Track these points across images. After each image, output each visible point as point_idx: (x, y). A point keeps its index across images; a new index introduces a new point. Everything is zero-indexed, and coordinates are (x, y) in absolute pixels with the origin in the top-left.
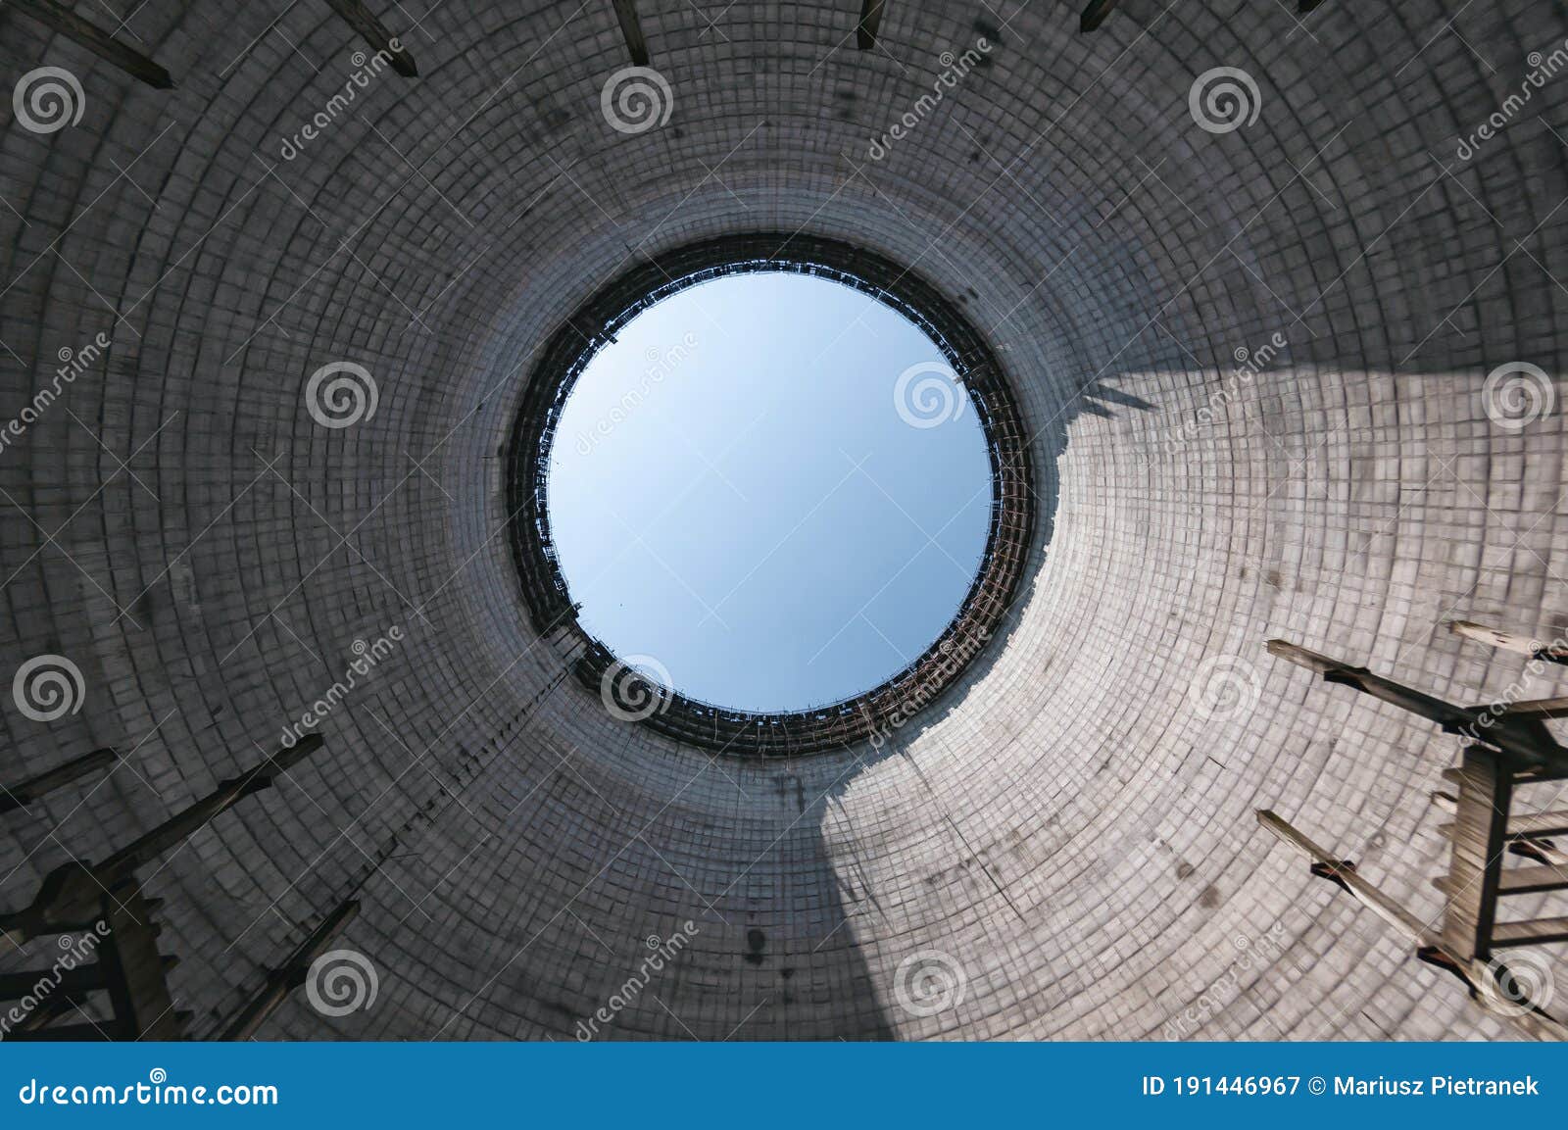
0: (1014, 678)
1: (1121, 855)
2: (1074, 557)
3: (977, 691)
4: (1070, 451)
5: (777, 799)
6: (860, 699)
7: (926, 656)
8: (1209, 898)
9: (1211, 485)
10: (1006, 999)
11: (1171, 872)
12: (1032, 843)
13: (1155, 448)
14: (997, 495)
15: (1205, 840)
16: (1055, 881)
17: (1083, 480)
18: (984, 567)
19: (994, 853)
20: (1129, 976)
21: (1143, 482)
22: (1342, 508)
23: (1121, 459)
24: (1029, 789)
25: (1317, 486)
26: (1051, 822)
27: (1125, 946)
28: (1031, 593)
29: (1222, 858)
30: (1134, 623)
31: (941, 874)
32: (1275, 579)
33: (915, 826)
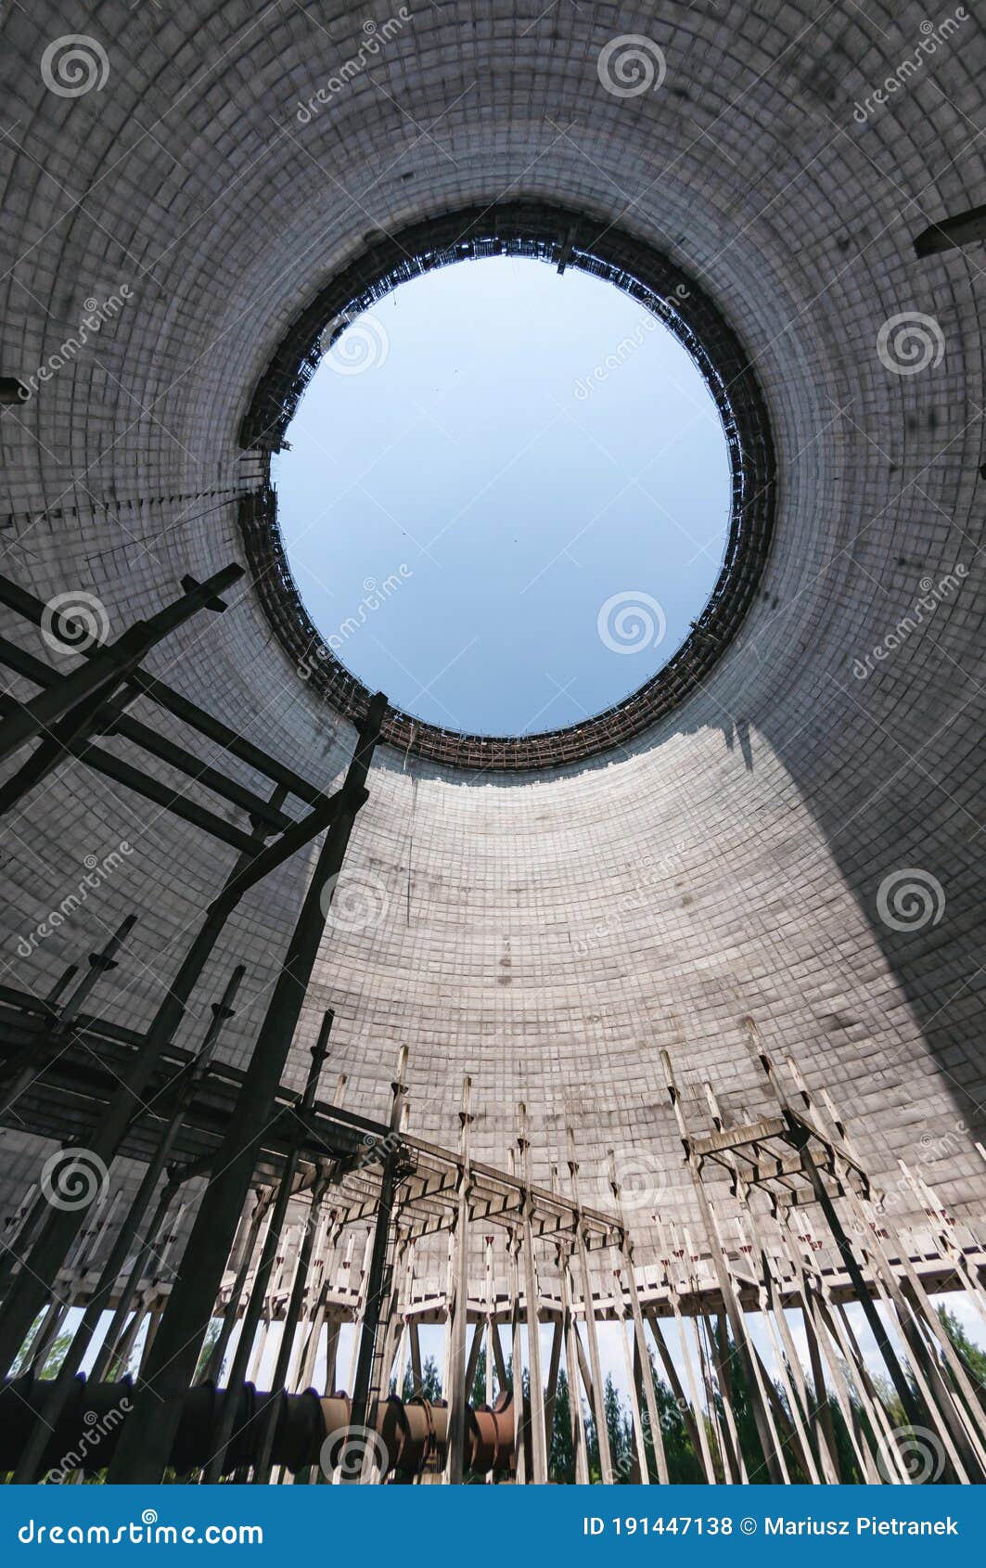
0: (516, 804)
1: (483, 932)
2: (618, 786)
3: (489, 789)
4: (689, 739)
5: (313, 733)
6: (415, 722)
7: (479, 739)
8: (505, 981)
9: (721, 839)
10: (366, 944)
11: (499, 958)
12: (444, 889)
13: (724, 794)
14: (622, 706)
15: (528, 960)
16: (439, 916)
17: (673, 761)
18: (566, 731)
19: (420, 876)
20: (436, 980)
21: (697, 799)
22: (749, 910)
23: (704, 777)
24: (468, 865)
25: (754, 892)
26: (464, 889)
27: (446, 967)
28: (574, 775)
29: (527, 971)
30: (607, 848)
31: (381, 862)
32: (687, 901)
33: (387, 825)
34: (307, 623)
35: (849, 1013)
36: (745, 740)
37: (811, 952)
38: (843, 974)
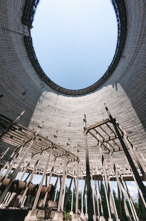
0: (75, 100)
1: (67, 118)
4: (106, 87)
6: (59, 86)
8: (69, 126)
9: (110, 103)
11: (69, 122)
12: (61, 112)
13: (112, 95)
15: (74, 123)
16: (59, 115)
17: (103, 91)
19: (57, 109)
21: (106, 97)
22: (114, 114)
23: (108, 93)
24: (65, 108)
25: (116, 111)
26: (64, 112)
27: (59, 123)
29: (74, 125)
31: (50, 106)
32: (103, 114)
33: (52, 101)
34: (40, 67)
35: (132, 131)
36: (116, 85)
37: (126, 120)
38: (132, 124)
